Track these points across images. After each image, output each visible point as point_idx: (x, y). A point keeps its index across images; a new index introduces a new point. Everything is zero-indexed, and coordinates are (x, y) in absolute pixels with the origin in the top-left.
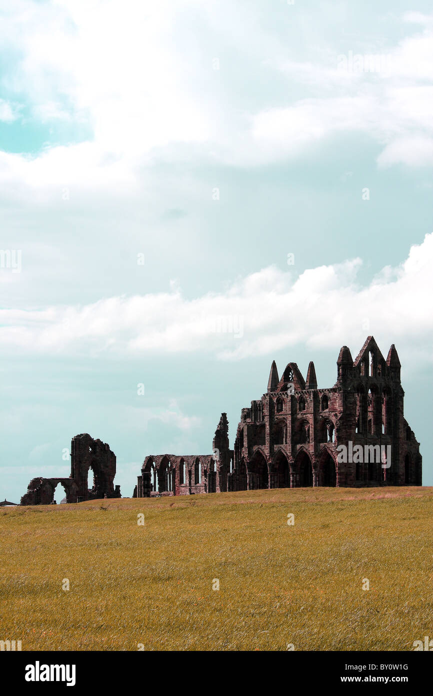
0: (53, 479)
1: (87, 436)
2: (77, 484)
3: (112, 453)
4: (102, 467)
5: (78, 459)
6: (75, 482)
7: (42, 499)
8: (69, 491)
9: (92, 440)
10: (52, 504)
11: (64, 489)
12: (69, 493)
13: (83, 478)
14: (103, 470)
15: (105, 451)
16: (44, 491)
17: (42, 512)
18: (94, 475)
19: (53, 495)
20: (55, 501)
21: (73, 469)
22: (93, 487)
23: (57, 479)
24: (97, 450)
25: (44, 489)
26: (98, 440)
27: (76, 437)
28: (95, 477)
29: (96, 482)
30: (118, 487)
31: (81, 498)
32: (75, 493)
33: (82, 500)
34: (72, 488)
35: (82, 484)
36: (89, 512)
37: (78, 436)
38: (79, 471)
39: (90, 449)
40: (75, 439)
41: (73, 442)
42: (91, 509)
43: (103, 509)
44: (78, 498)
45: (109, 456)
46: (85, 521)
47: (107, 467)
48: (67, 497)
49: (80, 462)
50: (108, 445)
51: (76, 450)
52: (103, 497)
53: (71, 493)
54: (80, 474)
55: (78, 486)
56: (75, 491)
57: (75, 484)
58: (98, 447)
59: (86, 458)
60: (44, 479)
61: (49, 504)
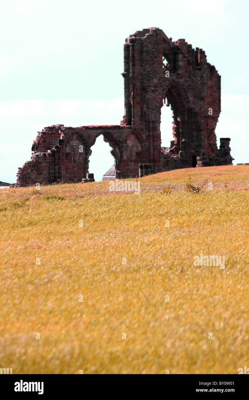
0: (87, 128)
1: (158, 33)
2: (138, 138)
3: (212, 69)
4: (191, 99)
5: (138, 84)
6: (133, 133)
7: (63, 172)
8: (121, 153)
9: (167, 41)
10: (86, 181)
11: (111, 149)
12: (122, 157)
13: (151, 125)
14: (192, 106)
15: (197, 64)
16: (68, 154)
17: (63, 199)
18: (175, 117)
19: (86, 162)
20: (92, 176)
21: (128, 105)
22: (172, 143)
23: (94, 128)
24: (180, 63)
25: (68, 150)
26: (182, 41)
27: (135, 35)
28: (176, 122)
29: (177, 132)
30: (225, 141)
31: (147, 167)
32: (134, 158)
33: (148, 170)
34: (128, 146)
35: (149, 136)
36: (164, 198)
37: (139, 34)
38: (142, 110)
39: (165, 62)
40: (132, 41)
41: (127, 48)
42: (167, 190)
43: (194, 188)
44: (141, 167)
45: (205, 75)
46: (155, 216)
47: (202, 99)
48: (117, 166)
49: (144, 90)
50: (202, 53)
51: (133, 65)
52: (194, 165)
53: (125, 158)
54: (143, 116)
55: (141, 143)
56: (134, 154)
57: (133, 137)
58: (180, 56)
59: (155, 81)
60: (66, 128)
61: (79, 181)
